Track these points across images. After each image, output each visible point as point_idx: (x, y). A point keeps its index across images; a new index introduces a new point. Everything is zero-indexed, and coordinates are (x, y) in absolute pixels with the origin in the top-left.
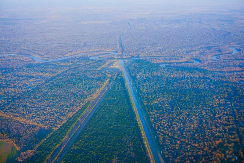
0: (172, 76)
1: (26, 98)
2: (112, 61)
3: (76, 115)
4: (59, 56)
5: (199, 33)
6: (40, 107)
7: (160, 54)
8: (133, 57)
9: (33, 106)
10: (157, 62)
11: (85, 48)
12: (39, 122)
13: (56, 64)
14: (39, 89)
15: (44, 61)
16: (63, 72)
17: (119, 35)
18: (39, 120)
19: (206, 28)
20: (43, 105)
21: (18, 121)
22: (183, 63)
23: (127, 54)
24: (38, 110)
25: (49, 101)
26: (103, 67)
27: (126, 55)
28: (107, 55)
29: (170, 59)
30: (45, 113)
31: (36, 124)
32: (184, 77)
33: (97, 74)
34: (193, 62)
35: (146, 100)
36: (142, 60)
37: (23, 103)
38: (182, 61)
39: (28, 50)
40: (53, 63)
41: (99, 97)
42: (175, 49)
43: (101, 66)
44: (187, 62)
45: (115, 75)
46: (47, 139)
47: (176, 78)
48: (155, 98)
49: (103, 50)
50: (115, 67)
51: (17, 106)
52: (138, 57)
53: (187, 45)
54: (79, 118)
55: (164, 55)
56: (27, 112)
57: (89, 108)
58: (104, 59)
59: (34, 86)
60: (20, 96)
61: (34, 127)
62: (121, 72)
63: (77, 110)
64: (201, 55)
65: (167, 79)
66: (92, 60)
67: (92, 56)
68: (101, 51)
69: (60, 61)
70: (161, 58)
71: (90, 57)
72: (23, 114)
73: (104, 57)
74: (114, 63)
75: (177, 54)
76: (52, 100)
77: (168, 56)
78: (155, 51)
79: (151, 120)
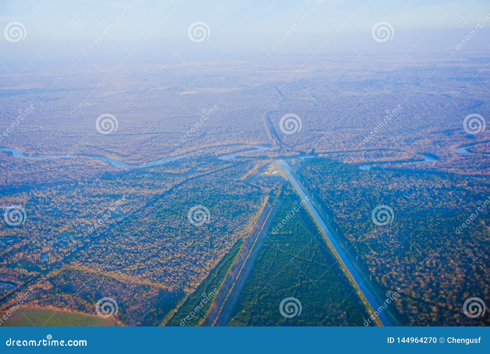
0: (390, 188)
1: (118, 235)
2: (265, 162)
3: (221, 265)
4: (159, 156)
5: (421, 104)
6: (150, 252)
7: (355, 147)
8: (302, 153)
9: (135, 249)
10: (352, 161)
11: (206, 140)
12: (155, 279)
13: (158, 170)
14: (137, 219)
15: (133, 167)
16: (176, 187)
17: (265, 113)
18: (154, 276)
19: (432, 95)
20: (153, 248)
21: (113, 279)
22: (404, 161)
23: (290, 149)
24: (147, 257)
25: (164, 240)
26: (250, 175)
27: (288, 151)
28: (253, 151)
29: (377, 156)
30: (161, 261)
31: (150, 283)
32: (413, 188)
33: (242, 188)
34: (424, 160)
35: (351, 232)
36: (322, 159)
37: (114, 245)
38: (401, 159)
39: (95, 147)
40: (152, 170)
41: (256, 230)
42: (381, 137)
43: (246, 172)
44: (412, 160)
45: (277, 189)
46: (179, 310)
47: (398, 191)
48: (367, 228)
49: (242, 142)
50: (273, 173)
51: (104, 250)
52: (312, 153)
53: (404, 127)
54: (230, 270)
55: (364, 148)
56: (127, 262)
57: (243, 251)
58: (248, 159)
59: (127, 213)
60: (105, 232)
61: (147, 288)
62: (288, 183)
63: (223, 255)
64: (435, 146)
65: (381, 194)
66: (227, 162)
67: (223, 155)
68: (238, 144)
69: (164, 165)
70: (358, 153)
71: (219, 155)
72: (120, 265)
73: (247, 156)
74: (270, 166)
75: (388, 146)
76: (168, 239)
77: (373, 150)
78: (344, 142)
79: (370, 269)
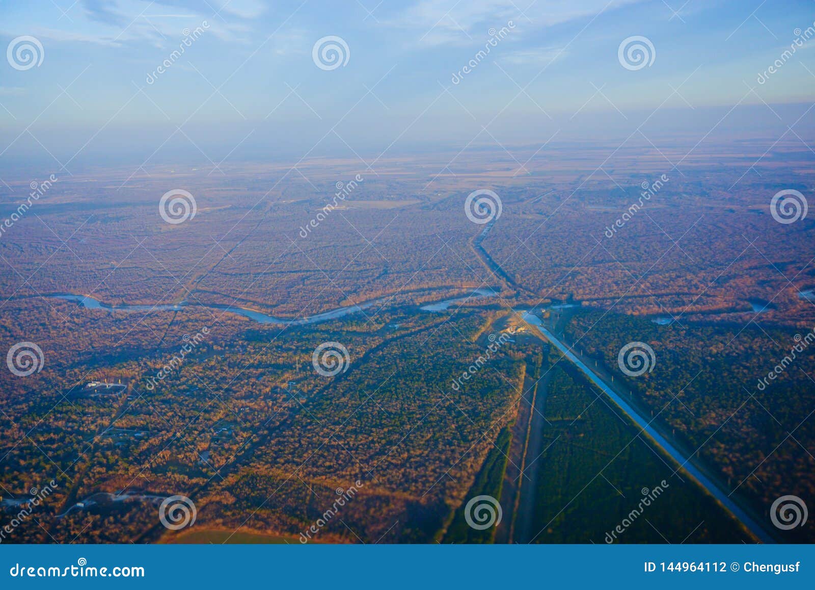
0: (715, 351)
1: (309, 423)
2: (499, 314)
3: (489, 466)
4: (326, 306)
5: (720, 225)
6: (369, 447)
7: (636, 290)
8: (555, 301)
9: (345, 444)
10: (639, 311)
11: (392, 281)
12: (394, 487)
13: (332, 328)
14: (331, 399)
16: (373, 351)
17: (471, 239)
18: (390, 482)
19: (732, 211)
20: (373, 442)
21: (326, 488)
22: (721, 311)
23: (532, 294)
24: (368, 455)
25: (386, 430)
26: (483, 333)
27: (531, 297)
29: (676, 303)
30: (394, 461)
31: (388, 493)
32: (750, 351)
34: (751, 309)
35: (676, 416)
36: (590, 309)
37: (308, 437)
38: (716, 307)
39: (215, 293)
40: (323, 327)
41: (524, 415)
42: (673, 275)
43: (476, 329)
44: (732, 310)
45: (535, 353)
47: (728, 355)
48: (698, 410)
49: (451, 284)
50: (519, 330)
51: (296, 445)
52: (570, 300)
53: (704, 260)
54: (504, 473)
55: (651, 291)
56: (340, 462)
57: (514, 445)
58: (472, 309)
59: (310, 391)
60: (287, 420)
61: (387, 500)
62: (550, 345)
63: (486, 451)
64: (764, 288)
65: (704, 359)
66: (439, 314)
67: (427, 303)
68: (447, 287)
69: (341, 320)
70: (645, 300)
71: (422, 305)
72: (331, 466)
73: (468, 305)
74: (510, 320)
75: (689, 289)
76: (391, 428)
77: (667, 295)
78: (616, 283)
79: (724, 469)
